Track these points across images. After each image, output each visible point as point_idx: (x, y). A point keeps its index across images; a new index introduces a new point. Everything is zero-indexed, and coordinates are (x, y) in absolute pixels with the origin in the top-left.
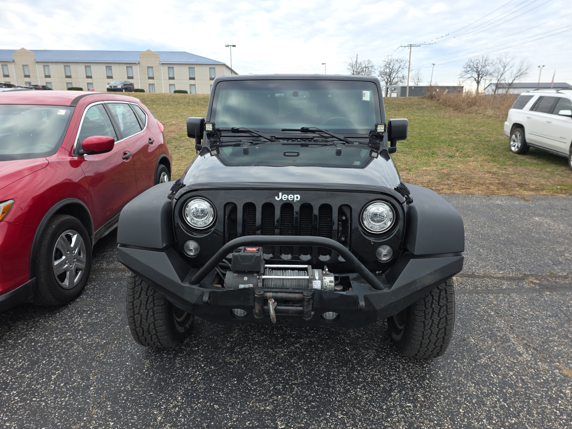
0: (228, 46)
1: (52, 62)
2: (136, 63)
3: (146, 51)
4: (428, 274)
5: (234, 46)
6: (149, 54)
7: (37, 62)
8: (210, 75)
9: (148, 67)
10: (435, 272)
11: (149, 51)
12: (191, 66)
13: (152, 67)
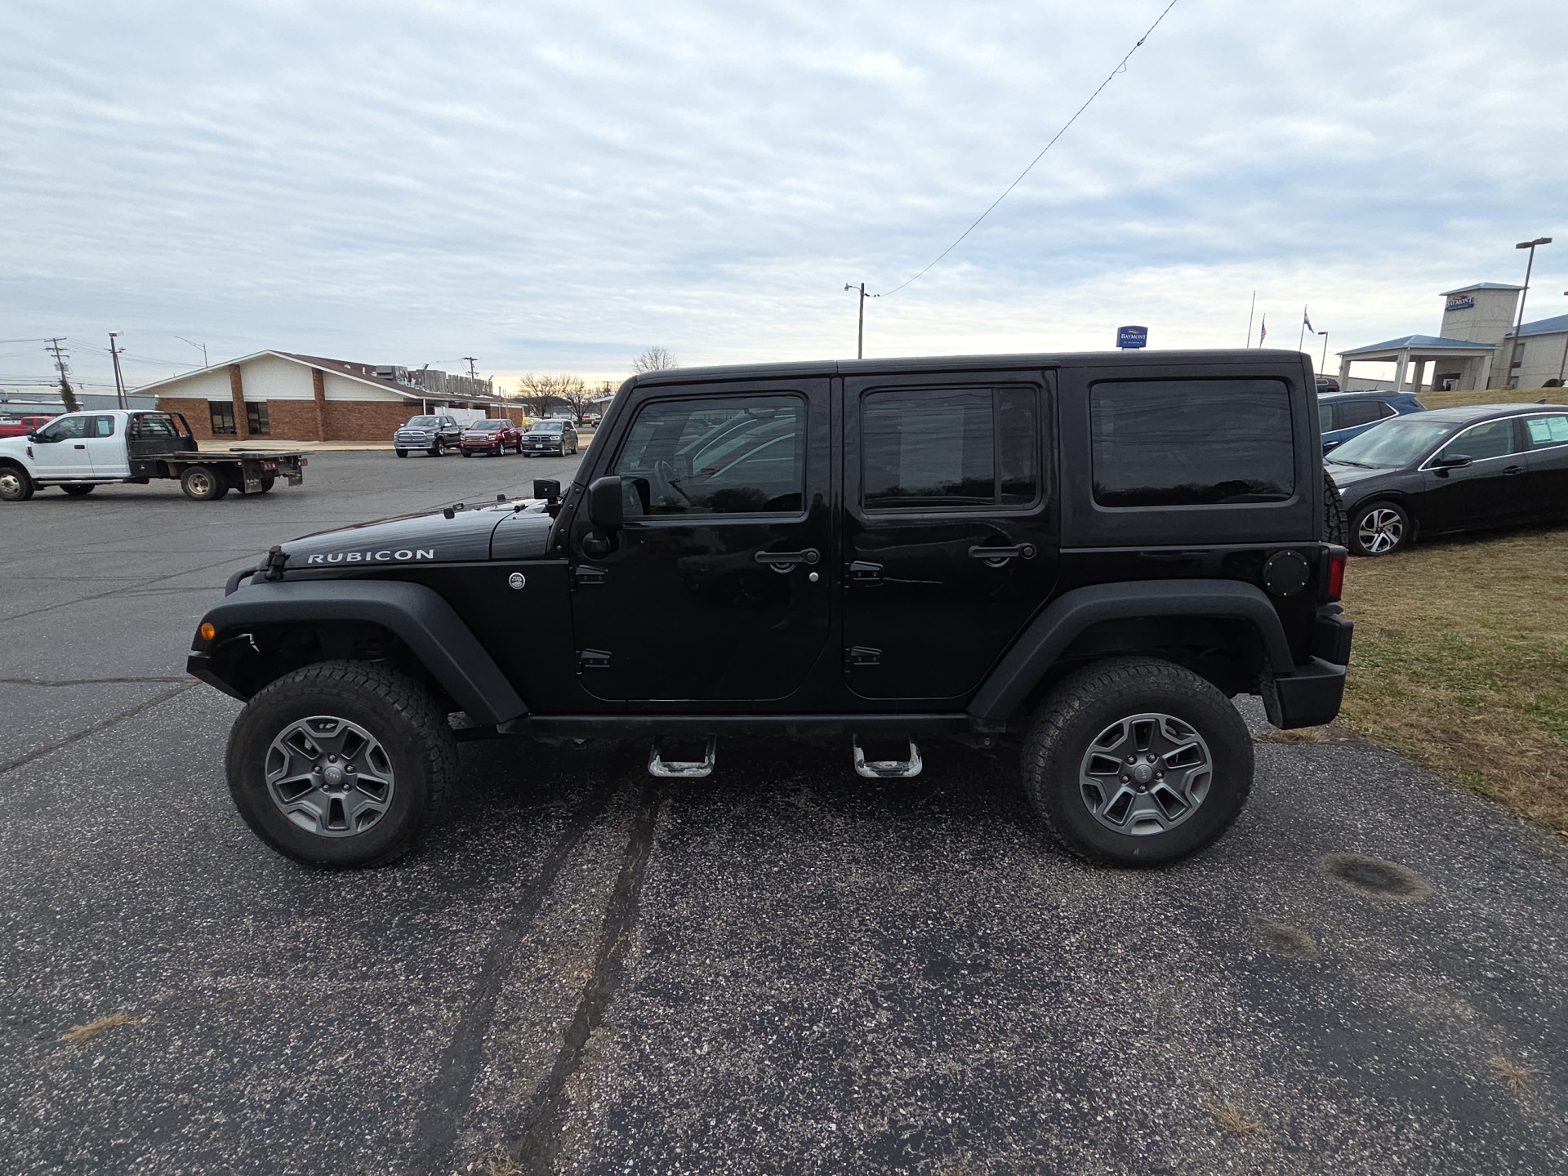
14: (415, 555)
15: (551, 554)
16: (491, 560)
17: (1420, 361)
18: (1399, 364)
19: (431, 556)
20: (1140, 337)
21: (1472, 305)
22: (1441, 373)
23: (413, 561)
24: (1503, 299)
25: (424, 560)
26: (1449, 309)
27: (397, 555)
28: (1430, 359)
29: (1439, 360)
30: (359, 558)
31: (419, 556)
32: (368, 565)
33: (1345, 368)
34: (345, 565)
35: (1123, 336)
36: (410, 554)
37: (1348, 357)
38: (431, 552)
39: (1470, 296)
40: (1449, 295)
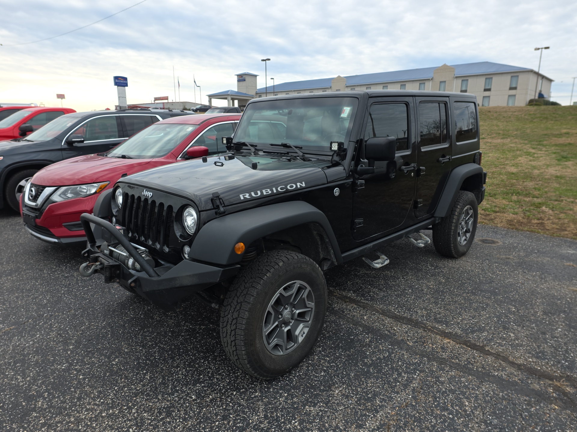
0: (539, 49)
1: (358, 86)
2: (429, 79)
3: (442, 66)
4: (187, 276)
5: (547, 48)
6: (445, 68)
7: (347, 87)
8: (511, 84)
9: (441, 82)
10: (194, 275)
11: (445, 66)
12: (489, 77)
13: (445, 82)
14: (297, 186)
15: (347, 178)
16: (328, 183)
17: (233, 100)
18: (228, 101)
19: (304, 185)
20: (125, 82)
21: (245, 80)
22: (241, 105)
23: (297, 189)
24: (253, 78)
25: (302, 188)
26: (239, 81)
27: (288, 187)
28: (236, 99)
29: (240, 100)
30: (270, 192)
31: (299, 186)
32: (276, 194)
33: (210, 101)
34: (262, 197)
35: (117, 81)
36: (295, 186)
37: (211, 97)
38: (303, 183)
39: (244, 77)
40: (238, 75)
